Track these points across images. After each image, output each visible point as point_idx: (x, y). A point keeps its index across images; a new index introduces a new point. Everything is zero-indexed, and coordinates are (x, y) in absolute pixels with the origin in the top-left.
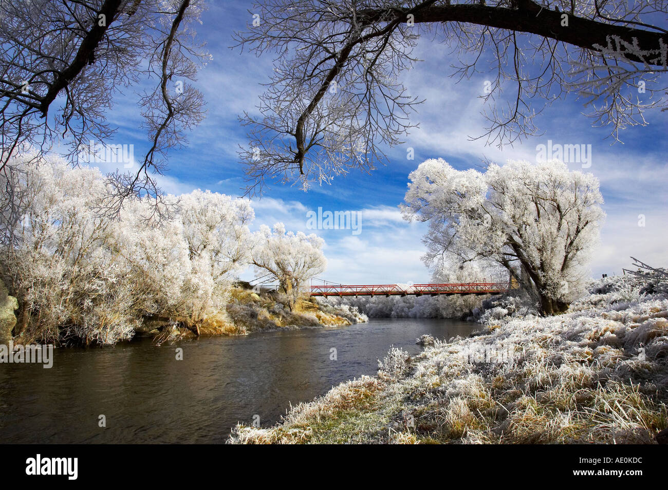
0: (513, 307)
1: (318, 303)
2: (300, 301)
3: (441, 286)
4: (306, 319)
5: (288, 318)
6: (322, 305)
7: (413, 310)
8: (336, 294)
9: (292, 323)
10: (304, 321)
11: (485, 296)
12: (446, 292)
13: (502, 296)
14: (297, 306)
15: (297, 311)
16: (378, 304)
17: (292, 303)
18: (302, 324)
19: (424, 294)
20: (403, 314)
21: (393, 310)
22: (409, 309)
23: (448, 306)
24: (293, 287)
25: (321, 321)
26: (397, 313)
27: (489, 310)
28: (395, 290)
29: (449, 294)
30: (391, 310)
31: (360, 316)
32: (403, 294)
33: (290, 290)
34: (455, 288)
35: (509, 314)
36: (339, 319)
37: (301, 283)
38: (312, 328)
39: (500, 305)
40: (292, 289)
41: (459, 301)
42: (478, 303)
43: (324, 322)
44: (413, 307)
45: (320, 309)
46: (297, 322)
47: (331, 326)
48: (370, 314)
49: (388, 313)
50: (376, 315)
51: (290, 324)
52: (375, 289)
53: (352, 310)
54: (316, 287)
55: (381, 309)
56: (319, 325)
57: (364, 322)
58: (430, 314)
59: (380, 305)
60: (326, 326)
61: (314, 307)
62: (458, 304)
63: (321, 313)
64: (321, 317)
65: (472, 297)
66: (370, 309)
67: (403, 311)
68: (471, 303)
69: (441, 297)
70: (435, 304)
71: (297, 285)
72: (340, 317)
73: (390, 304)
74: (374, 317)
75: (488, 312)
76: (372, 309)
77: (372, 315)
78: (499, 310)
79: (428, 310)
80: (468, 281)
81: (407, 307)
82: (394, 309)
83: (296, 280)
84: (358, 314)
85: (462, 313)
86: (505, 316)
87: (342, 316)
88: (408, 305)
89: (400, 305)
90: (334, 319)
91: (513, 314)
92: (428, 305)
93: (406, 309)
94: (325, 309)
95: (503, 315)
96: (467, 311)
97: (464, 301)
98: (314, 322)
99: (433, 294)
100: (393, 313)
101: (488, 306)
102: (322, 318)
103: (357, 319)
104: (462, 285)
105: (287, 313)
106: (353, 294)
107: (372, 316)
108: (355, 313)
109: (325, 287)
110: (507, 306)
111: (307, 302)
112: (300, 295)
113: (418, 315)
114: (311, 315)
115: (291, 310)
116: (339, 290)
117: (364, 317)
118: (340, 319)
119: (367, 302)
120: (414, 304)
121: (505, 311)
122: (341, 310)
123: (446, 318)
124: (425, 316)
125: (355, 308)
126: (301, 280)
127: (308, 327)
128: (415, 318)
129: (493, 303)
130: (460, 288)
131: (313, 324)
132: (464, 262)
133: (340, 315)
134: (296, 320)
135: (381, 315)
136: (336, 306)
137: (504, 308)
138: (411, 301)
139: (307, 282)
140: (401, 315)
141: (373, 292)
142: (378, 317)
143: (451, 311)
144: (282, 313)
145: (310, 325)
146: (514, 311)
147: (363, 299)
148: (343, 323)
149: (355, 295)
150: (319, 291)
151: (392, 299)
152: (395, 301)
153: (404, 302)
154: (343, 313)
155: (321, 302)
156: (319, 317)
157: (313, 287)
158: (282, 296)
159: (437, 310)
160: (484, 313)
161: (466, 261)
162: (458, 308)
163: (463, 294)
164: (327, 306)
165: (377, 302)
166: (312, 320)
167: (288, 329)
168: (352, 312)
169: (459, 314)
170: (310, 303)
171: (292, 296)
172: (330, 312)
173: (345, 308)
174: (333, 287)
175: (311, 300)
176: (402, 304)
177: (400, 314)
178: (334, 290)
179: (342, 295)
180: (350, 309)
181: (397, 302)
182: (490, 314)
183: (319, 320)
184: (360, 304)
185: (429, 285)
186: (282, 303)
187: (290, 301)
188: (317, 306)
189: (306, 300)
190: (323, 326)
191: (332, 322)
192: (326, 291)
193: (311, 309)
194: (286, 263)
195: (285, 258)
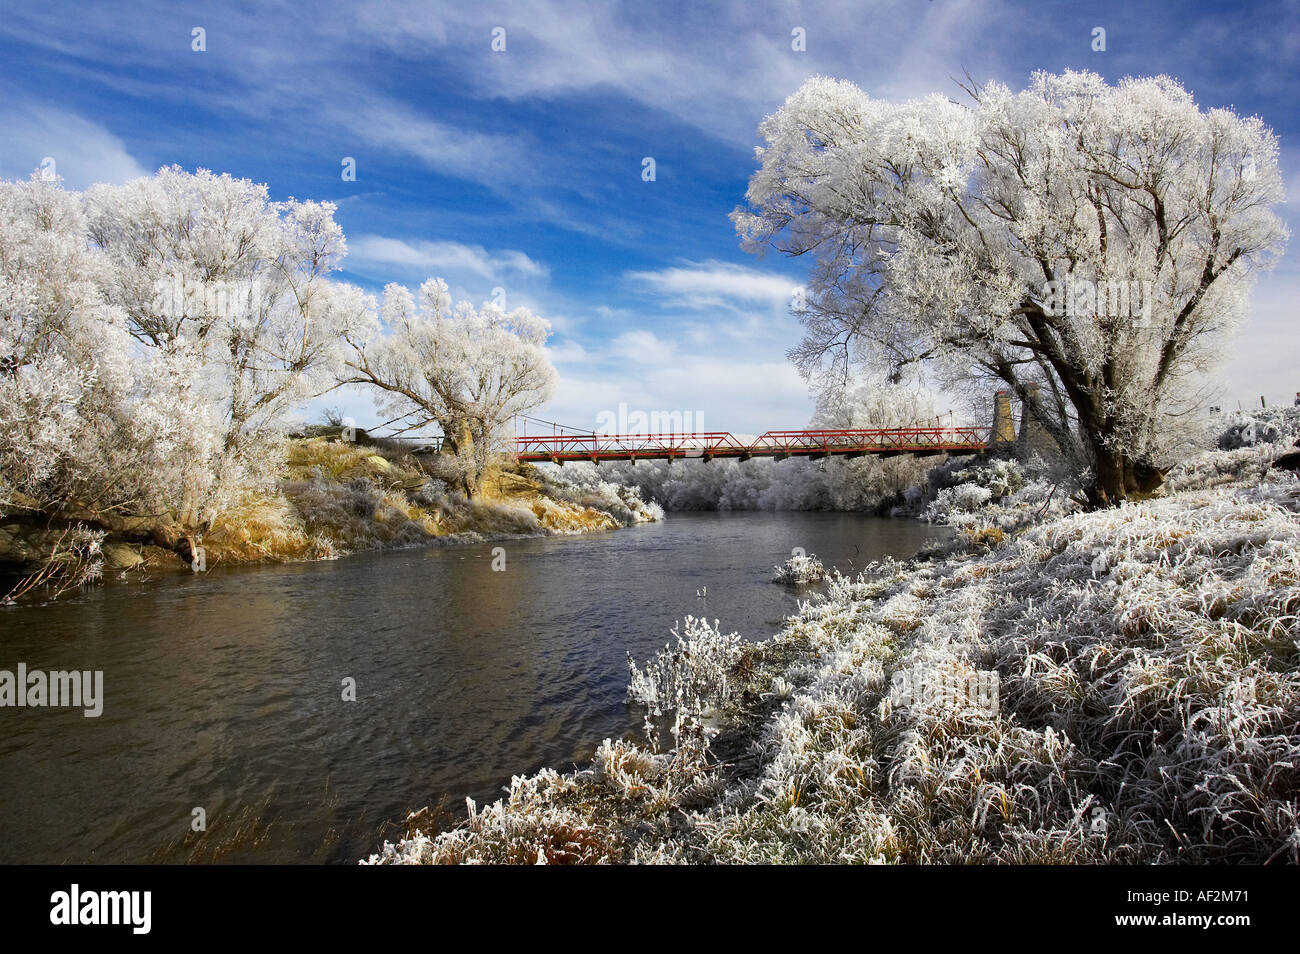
0: (1004, 482)
1: (543, 479)
2: (495, 474)
3: (832, 434)
4: (505, 517)
5: (460, 515)
6: (552, 483)
7: (767, 495)
8: (584, 456)
9: (468, 526)
10: (499, 522)
11: (932, 459)
12: (846, 449)
13: (974, 460)
14: (485, 484)
15: (484, 497)
16: (690, 481)
17: (471, 478)
18: (495, 528)
19: (794, 454)
20: (745, 501)
21: (722, 495)
22: (758, 491)
23: (849, 481)
24: (475, 438)
25: (545, 520)
26: (732, 500)
27: (948, 492)
28: (724, 444)
29: (851, 454)
30: (718, 494)
31: (644, 508)
32: (743, 454)
33: (468, 445)
34: (867, 440)
35: (995, 500)
36: (591, 516)
37: (495, 431)
38: (518, 537)
39: (973, 478)
40: (472, 445)
41: (873, 469)
42: (916, 473)
43: (553, 524)
44: (767, 486)
45: (545, 492)
46: (481, 524)
47: (569, 532)
48: (670, 504)
49: (711, 500)
50: (684, 506)
51: (462, 529)
52: (677, 443)
53: (626, 495)
54: (535, 439)
55: (696, 492)
56: (537, 530)
57: (653, 520)
58: (807, 502)
59: (694, 484)
60: (556, 532)
61: (529, 489)
62: (871, 476)
63: (547, 503)
64: (544, 511)
65: (904, 462)
66: (672, 491)
67: (744, 495)
68: (901, 475)
69: (831, 463)
70: (819, 479)
71: (483, 434)
72: (593, 510)
73: (716, 480)
74: (680, 511)
75: (943, 495)
76: (675, 491)
77: (675, 505)
78: (971, 489)
79: (800, 494)
80: (896, 423)
81: (755, 487)
82: (724, 490)
83: (481, 421)
84: (640, 502)
85: (879, 499)
86: (985, 503)
87: (600, 508)
88: (755, 481)
89: (738, 482)
90: (577, 514)
91: (1003, 501)
92: (800, 480)
93: (751, 492)
94: (559, 492)
95: (981, 499)
96: (892, 494)
97: (884, 470)
98: (526, 523)
99: (815, 454)
100: (722, 499)
101: (942, 480)
102: (548, 512)
103: (637, 514)
104: (882, 433)
105: (456, 502)
106: (624, 456)
107: (675, 509)
108: (632, 500)
109: (556, 439)
110: (989, 480)
111: (512, 475)
112: (492, 460)
113: (779, 504)
114: (521, 507)
115: (469, 496)
116: (589, 446)
117: (655, 510)
118: (592, 514)
119: (665, 476)
120: (771, 479)
121: (985, 493)
122: (598, 494)
123: (844, 511)
124: (795, 506)
125: (633, 489)
126: (494, 423)
127: (508, 536)
128: (771, 509)
129: (954, 474)
130: (878, 440)
131: (523, 527)
132: (901, 364)
133: (594, 505)
134: (478, 519)
135: (698, 505)
136: (586, 486)
137: (982, 486)
138: (763, 473)
139: (510, 426)
140: (741, 505)
141: (671, 450)
142: (690, 510)
143: (853, 493)
144: (444, 499)
145: (515, 532)
146: (1006, 493)
147: (654, 467)
148: (599, 524)
149: (629, 458)
150: (542, 448)
151: (721, 470)
152: (726, 473)
153: (748, 475)
154: (600, 501)
155: (551, 477)
156: (541, 512)
157: (526, 441)
158: (448, 463)
159: (822, 492)
160: (934, 498)
161: (906, 362)
162: (871, 488)
163: (886, 453)
164: (566, 485)
165: (686, 477)
166: (521, 519)
167: (454, 541)
168: (624, 499)
169: (874, 501)
170: (521, 478)
171: (472, 462)
172: (569, 500)
173: (610, 491)
174: (576, 439)
175: (521, 472)
176: (741, 481)
177: (738, 502)
178: (579, 447)
179: (599, 459)
180: (621, 493)
181: (731, 476)
182: (949, 499)
183: (541, 517)
184: (650, 480)
185: (806, 433)
186: (445, 479)
187: (466, 473)
188: (537, 486)
189: (511, 472)
190: (548, 533)
191: (573, 522)
192: (559, 449)
193: (522, 493)
194: (454, 379)
195: (452, 367)
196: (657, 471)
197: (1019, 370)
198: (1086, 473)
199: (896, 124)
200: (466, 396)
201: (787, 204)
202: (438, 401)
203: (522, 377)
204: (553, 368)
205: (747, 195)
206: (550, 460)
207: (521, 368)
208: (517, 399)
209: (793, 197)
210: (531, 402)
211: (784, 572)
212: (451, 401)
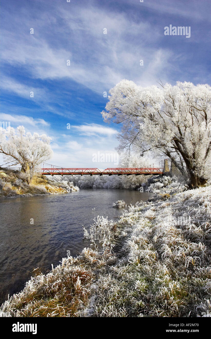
0: (167, 182)
1: (48, 179)
2: (35, 178)
3: (124, 169)
4: (38, 189)
5: (26, 189)
6: (50, 181)
7: (106, 184)
8: (59, 174)
9: (28, 192)
10: (36, 191)
11: (148, 176)
12: (127, 173)
13: (159, 176)
14: (32, 181)
15: (32, 184)
16: (86, 181)
17: (29, 179)
18: (35, 192)
19: (114, 174)
20: (100, 186)
21: (94, 184)
22: (103, 184)
23: (127, 181)
24: (30, 168)
25: (48, 190)
26: (96, 186)
27: (153, 184)
28: (96, 171)
29: (129, 174)
30: (93, 184)
31: (74, 187)
32: (101, 174)
33: (28, 170)
34: (133, 171)
35: (165, 186)
36: (61, 190)
37: (36, 166)
38: (42, 195)
39: (159, 181)
40: (29, 170)
41: (134, 178)
42: (144, 180)
43: (51, 191)
44: (106, 182)
45: (48, 183)
46: (32, 191)
47: (55, 194)
48: (80, 187)
49: (91, 186)
50: (84, 187)
51: (26, 193)
52: (84, 171)
53: (69, 184)
54: (46, 169)
55: (87, 183)
56: (47, 193)
57: (77, 191)
58: (116, 186)
59: (87, 181)
60: (51, 194)
61: (44, 182)
62: (133, 180)
63: (49, 186)
64: (48, 188)
65: (141, 176)
66: (81, 183)
67: (100, 184)
68: (140, 180)
69: (123, 177)
70: (120, 181)
71: (33, 167)
72: (61, 188)
73: (92, 180)
74: (83, 188)
75: (152, 185)
76: (82, 183)
77: (82, 187)
78: (158, 184)
79: (115, 184)
80: (139, 167)
81: (103, 183)
82: (94, 183)
83: (32, 164)
84: (73, 186)
85: (135, 186)
86: (162, 187)
87: (63, 187)
88: (103, 181)
89: (98, 181)
90: (57, 189)
91: (167, 187)
92: (115, 181)
93: (102, 184)
94: (52, 183)
96: (138, 185)
97: (136, 179)
98: (44, 191)
99: (119, 174)
100: (94, 186)
101: (151, 181)
102: (49, 188)
103: (72, 189)
104: (136, 169)
105: (25, 185)
106: (70, 174)
107: (82, 188)
108: (71, 186)
109: (52, 169)
110: (163, 181)
111: (40, 178)
112: (35, 174)
113: (109, 187)
114: (42, 187)
115: (28, 184)
116: (61, 171)
117: (77, 188)
118: (61, 189)
119: (79, 179)
120: (107, 180)
121: (162, 185)
122: (62, 184)
123: (126, 189)
124: (113, 188)
125: (71, 182)
126: (36, 164)
127: (39, 195)
128: (107, 188)
129: (154, 180)
130: (135, 171)
131: (43, 192)
132: (143, 152)
133: (61, 187)
134: (30, 190)
135: (88, 187)
136: (59, 182)
137: (161, 183)
138: (105, 179)
139: (40, 165)
140: (99, 187)
141: (82, 173)
142: (85, 188)
143: (128, 184)
144: (22, 185)
145: (41, 193)
146: (167, 185)
147: (76, 177)
148: (63, 192)
149: (71, 174)
150: (48, 171)
151: (94, 178)
152: (95, 179)
153: (101, 179)
154: (63, 186)
155: (50, 179)
156: (47, 188)
157: (44, 169)
158: (23, 175)
159: (120, 184)
160: (149, 186)
161: (145, 151)
162: (133, 183)
163: (137, 174)
164: (54, 181)
165: (85, 180)
166: (42, 190)
167: (24, 196)
168: (69, 185)
169: (134, 186)
170: (42, 179)
171: (29, 175)
172: (55, 185)
173: (65, 183)
174: (57, 169)
175: (42, 178)
176: (99, 181)
177: (98, 186)
178: (58, 171)
179: (63, 174)
180: (68, 183)
181: (96, 179)
182: (153, 186)
183: (47, 190)
184: (75, 180)
185: (117, 169)
186: (22, 179)
187: (27, 178)
188: (46, 182)
189: (40, 177)
190: (49, 194)
191: (56, 191)
192: (52, 172)
193: (42, 183)
194: (25, 152)
195: (25, 149)
196: (77, 178)
197: (172, 154)
198: (188, 180)
199: (144, 92)
200: (28, 157)
201: (115, 111)
202: (21, 159)
203: (44, 153)
204: (52, 150)
205: (105, 108)
206: (50, 174)
207: (43, 150)
208: (42, 158)
209: (117, 109)
210: (46, 159)
211: (115, 204)
212: (24, 158)
